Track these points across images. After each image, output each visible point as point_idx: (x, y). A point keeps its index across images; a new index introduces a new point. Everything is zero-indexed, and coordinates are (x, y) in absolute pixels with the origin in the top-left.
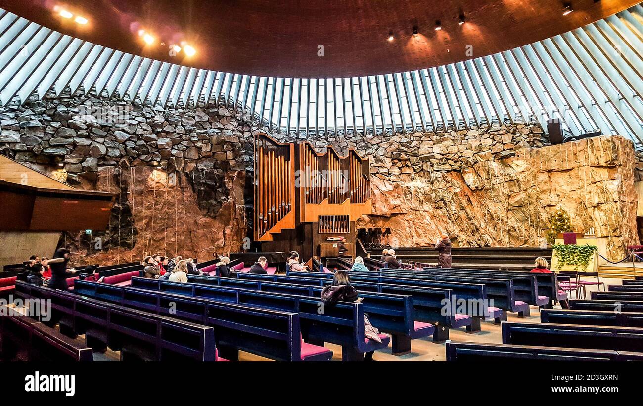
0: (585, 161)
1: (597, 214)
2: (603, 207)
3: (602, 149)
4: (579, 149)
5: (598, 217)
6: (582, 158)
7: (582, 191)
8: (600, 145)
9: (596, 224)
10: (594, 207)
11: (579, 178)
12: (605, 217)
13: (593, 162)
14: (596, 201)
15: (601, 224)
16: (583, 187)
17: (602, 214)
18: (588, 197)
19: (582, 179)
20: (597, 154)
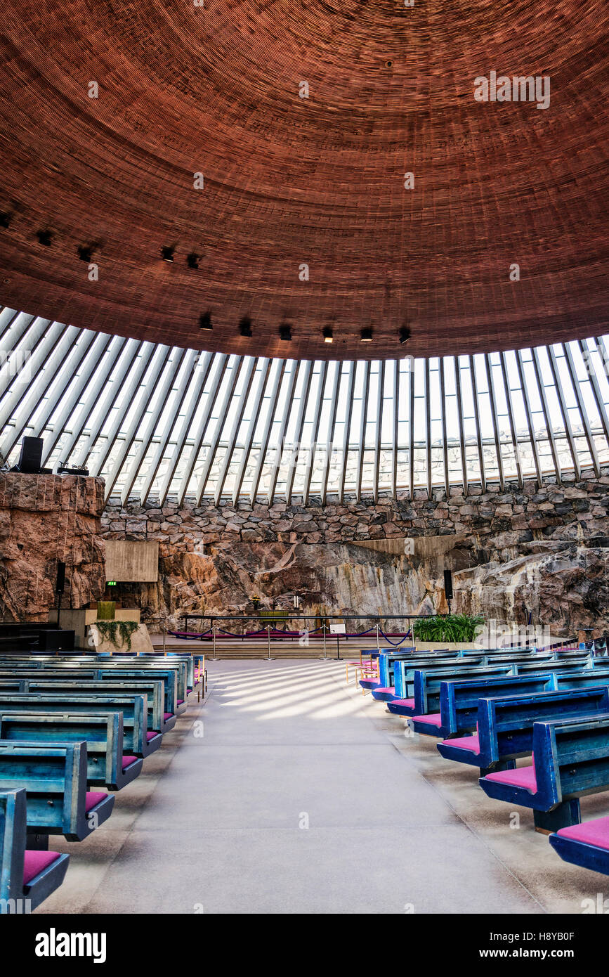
0: (70, 505)
1: (78, 577)
2: (88, 568)
3: (95, 494)
4: (65, 487)
5: (78, 580)
6: (66, 500)
7: (60, 545)
8: (94, 488)
9: (76, 590)
10: (74, 566)
11: (58, 525)
12: (87, 581)
13: (81, 507)
14: (79, 559)
15: (82, 590)
16: (61, 538)
17: (84, 577)
18: (66, 552)
19: (62, 529)
20: (88, 498)
